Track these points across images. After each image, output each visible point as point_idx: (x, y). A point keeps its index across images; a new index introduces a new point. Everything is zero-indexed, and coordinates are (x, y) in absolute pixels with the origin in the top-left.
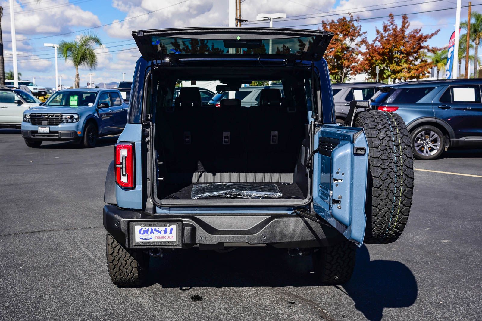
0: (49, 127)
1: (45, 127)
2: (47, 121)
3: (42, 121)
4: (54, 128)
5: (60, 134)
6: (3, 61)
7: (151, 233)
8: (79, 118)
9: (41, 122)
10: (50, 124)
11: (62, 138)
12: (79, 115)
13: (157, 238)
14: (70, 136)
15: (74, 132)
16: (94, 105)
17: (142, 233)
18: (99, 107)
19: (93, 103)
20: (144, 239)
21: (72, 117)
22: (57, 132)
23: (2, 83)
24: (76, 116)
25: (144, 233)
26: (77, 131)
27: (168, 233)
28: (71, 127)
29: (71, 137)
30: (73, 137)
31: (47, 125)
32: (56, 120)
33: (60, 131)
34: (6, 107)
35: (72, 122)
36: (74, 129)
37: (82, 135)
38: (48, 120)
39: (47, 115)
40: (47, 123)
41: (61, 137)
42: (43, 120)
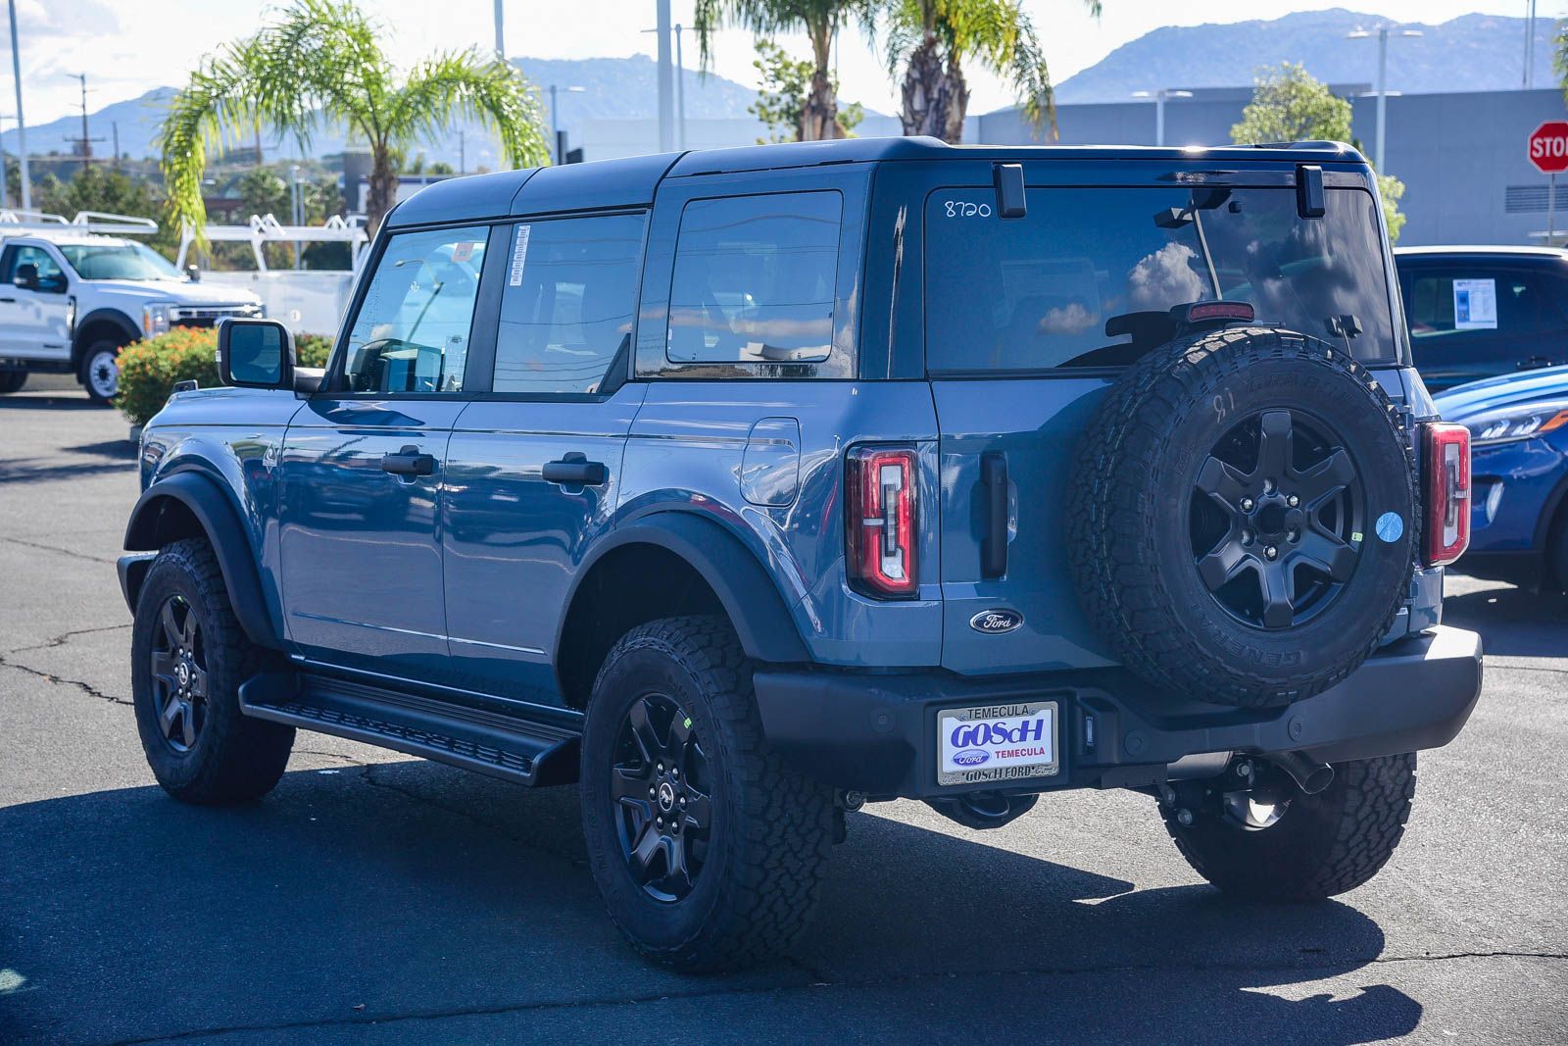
7: (984, 743)
13: (1000, 754)
17: (960, 743)
20: (965, 764)
25: (965, 744)
27: (1031, 735)
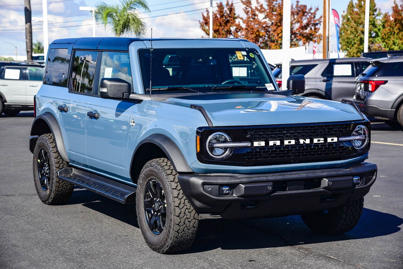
6: (31, 29)
23: (30, 57)
34: (36, 86)
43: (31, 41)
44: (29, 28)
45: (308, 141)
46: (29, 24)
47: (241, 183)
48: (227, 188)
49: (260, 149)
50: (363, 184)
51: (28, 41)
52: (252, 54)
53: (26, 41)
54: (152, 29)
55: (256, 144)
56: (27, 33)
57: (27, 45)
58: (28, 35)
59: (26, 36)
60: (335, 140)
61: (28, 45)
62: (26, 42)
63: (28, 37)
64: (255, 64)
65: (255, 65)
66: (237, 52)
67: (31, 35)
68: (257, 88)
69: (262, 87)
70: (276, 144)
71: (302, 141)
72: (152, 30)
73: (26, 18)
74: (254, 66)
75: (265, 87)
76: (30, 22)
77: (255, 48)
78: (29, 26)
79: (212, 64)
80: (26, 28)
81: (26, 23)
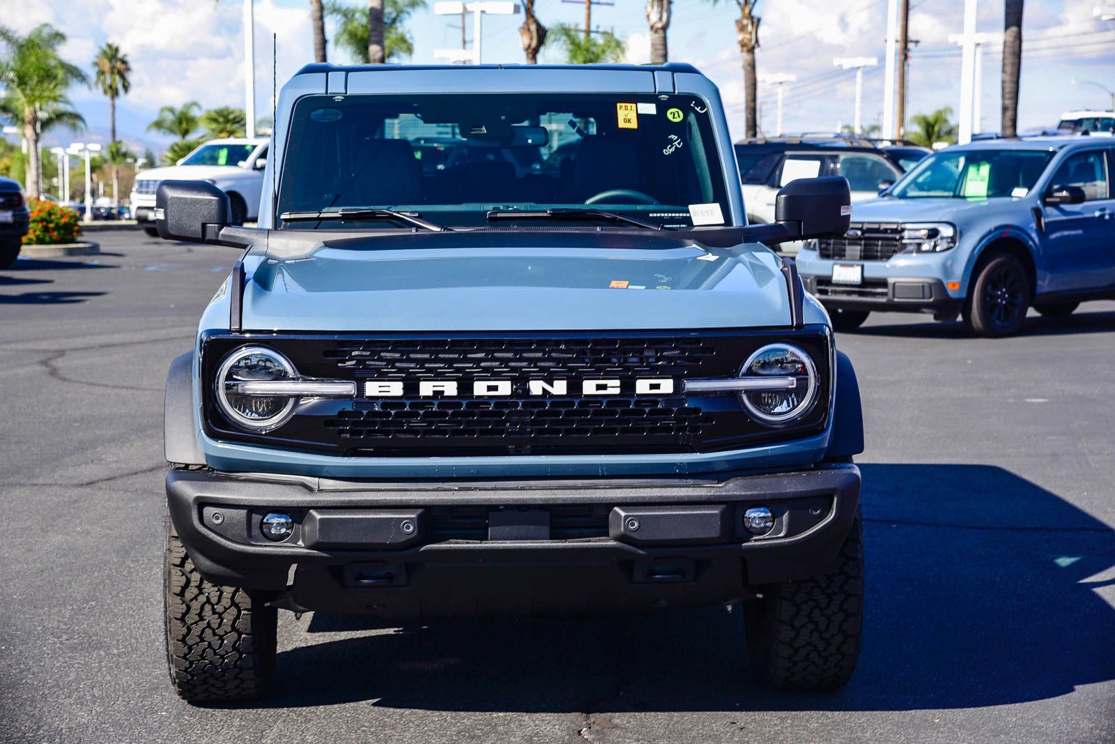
0: (863, 267)
1: (852, 266)
2: (861, 245)
3: (848, 248)
4: (875, 269)
5: (890, 287)
8: (958, 239)
9: (844, 250)
10: (868, 256)
11: (896, 300)
12: (958, 229)
14: (921, 296)
15: (935, 284)
16: (1029, 195)
18: (1048, 200)
19: (1030, 189)
21: (933, 234)
22: (883, 283)
24: (947, 231)
26: (945, 282)
28: (926, 267)
29: (923, 298)
30: (931, 300)
31: (858, 258)
32: (884, 242)
33: (891, 281)
35: (933, 250)
36: (939, 275)
37: (964, 295)
38: (863, 242)
39: (860, 226)
40: (859, 253)
41: (894, 296)
42: (850, 244)
43: (1015, 79)
44: (1013, 42)
45: (560, 388)
46: (1014, 29)
47: (316, 508)
48: (283, 520)
49: (384, 406)
50: (781, 535)
51: (1007, 78)
52: (676, 110)
53: (1003, 77)
54: (275, 35)
55: (372, 389)
56: (1007, 55)
57: (1003, 89)
58: (1009, 60)
59: (1004, 65)
60: (667, 386)
61: (1007, 90)
62: (1003, 82)
63: (1009, 69)
64: (676, 143)
65: (672, 146)
66: (623, 105)
67: (1017, 61)
68: (653, 217)
69: (673, 215)
70: (443, 392)
71: (536, 387)
72: (275, 38)
73: (1007, 14)
74: (670, 148)
75: (685, 215)
76: (1019, 25)
77: (697, 93)
78: (1013, 34)
79: (530, 141)
80: (1005, 42)
81: (1007, 27)
